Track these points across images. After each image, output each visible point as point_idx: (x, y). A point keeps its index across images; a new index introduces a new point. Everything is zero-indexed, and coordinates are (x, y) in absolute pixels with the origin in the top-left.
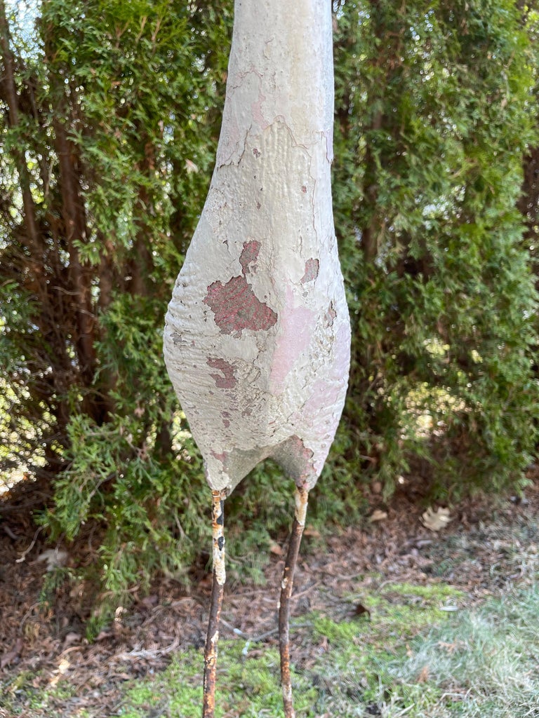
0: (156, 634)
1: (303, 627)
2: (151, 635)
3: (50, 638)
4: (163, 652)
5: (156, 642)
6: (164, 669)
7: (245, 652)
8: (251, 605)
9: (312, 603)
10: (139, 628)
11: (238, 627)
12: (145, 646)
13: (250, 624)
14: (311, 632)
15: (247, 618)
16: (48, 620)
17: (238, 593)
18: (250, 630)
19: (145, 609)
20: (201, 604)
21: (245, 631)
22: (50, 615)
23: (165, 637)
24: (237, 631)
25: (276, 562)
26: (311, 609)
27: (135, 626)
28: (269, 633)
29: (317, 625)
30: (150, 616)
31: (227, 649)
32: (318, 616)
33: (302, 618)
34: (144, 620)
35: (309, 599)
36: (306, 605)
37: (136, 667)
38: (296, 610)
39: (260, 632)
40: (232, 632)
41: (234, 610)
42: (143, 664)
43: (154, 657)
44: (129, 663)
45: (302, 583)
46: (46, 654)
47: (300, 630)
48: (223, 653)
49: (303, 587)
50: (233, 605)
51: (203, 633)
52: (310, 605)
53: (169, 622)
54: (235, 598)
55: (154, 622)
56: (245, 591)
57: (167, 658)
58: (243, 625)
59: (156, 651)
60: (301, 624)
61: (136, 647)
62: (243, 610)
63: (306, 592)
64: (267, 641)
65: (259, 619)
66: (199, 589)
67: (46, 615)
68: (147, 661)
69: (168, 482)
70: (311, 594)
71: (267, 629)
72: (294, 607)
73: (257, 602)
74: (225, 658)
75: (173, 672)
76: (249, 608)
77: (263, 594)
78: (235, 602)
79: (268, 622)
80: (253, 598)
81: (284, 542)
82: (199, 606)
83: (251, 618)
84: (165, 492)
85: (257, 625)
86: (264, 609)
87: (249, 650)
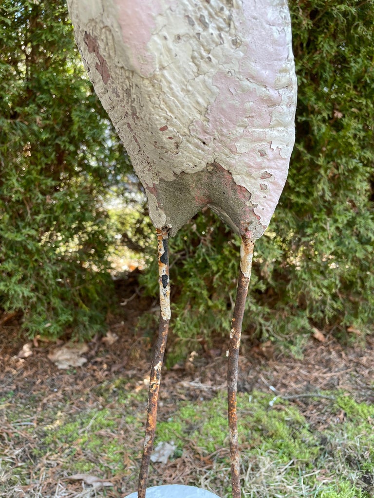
0: (213, 375)
1: (327, 399)
2: (209, 375)
3: (145, 360)
4: (214, 388)
5: (211, 380)
6: (209, 399)
7: (271, 403)
8: (289, 373)
9: (340, 383)
10: (203, 369)
11: (275, 386)
12: (202, 381)
13: (284, 386)
14: (332, 404)
15: (284, 381)
16: (147, 349)
17: (281, 362)
18: (283, 390)
19: (210, 357)
20: (251, 363)
21: (278, 389)
22: (149, 347)
23: (218, 378)
24: (272, 388)
25: (318, 346)
26: (338, 387)
27: (201, 366)
28: (297, 396)
29: (339, 400)
30: (213, 362)
31: (259, 398)
32: (343, 393)
33: (327, 392)
34: (208, 363)
35: (339, 379)
36: (336, 383)
37: (192, 393)
38: (325, 385)
39: (290, 394)
40: (268, 388)
41: (275, 373)
42: (198, 392)
43: (206, 390)
44: (188, 389)
45: (337, 366)
46: (140, 370)
47: (323, 400)
48: (255, 400)
49: (336, 370)
50: (275, 370)
51: (246, 383)
52: (338, 384)
53: (224, 369)
54: (278, 365)
55: (214, 367)
56: (287, 362)
57: (215, 393)
58: (279, 385)
59: (209, 387)
60: (325, 396)
61: (197, 380)
62: (281, 375)
63: (338, 374)
64: (294, 401)
65: (292, 384)
66: (252, 353)
67: (146, 346)
68: (201, 391)
69: (221, 264)
70: (342, 376)
71: (297, 393)
72: (325, 382)
73: (295, 371)
74: (256, 404)
75: (214, 404)
76: (287, 375)
77: (301, 368)
78: (277, 367)
79: (300, 388)
80: (292, 368)
81: (328, 333)
82: (249, 364)
83: (285, 382)
84: (218, 271)
85: (290, 388)
86: (299, 377)
87: (275, 404)
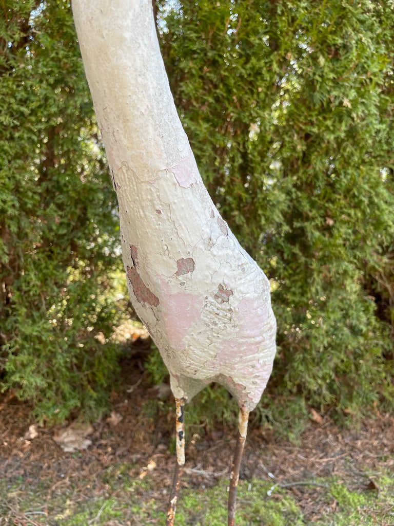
0: (215, 460)
1: (322, 487)
2: (211, 460)
3: (148, 444)
4: (216, 475)
5: (213, 466)
6: (211, 487)
7: (269, 493)
8: (288, 457)
9: (336, 469)
10: (205, 453)
11: (273, 472)
12: (204, 467)
13: (283, 472)
14: (326, 492)
15: (282, 467)
16: (150, 431)
17: (280, 445)
18: (281, 477)
19: (212, 440)
20: (251, 446)
21: (277, 476)
22: (153, 428)
23: (220, 464)
24: (270, 475)
25: (316, 428)
26: (333, 474)
27: (203, 450)
28: (294, 484)
29: (332, 489)
30: (214, 446)
31: (258, 487)
32: (336, 481)
33: (323, 479)
34: (209, 447)
35: (334, 465)
36: (331, 469)
37: (195, 480)
38: (322, 471)
39: (288, 481)
40: (267, 475)
41: (274, 458)
42: (200, 480)
43: (208, 476)
44: (191, 476)
45: (333, 451)
46: (144, 454)
47: (318, 489)
48: (254, 489)
49: (332, 454)
50: (274, 454)
51: (246, 469)
52: (333, 471)
53: (225, 454)
54: (277, 449)
55: (216, 451)
56: (286, 445)
57: (216, 479)
58: (277, 471)
59: (210, 473)
60: (320, 484)
61: (199, 465)
62: (280, 460)
63: (334, 459)
64: (291, 489)
65: (290, 470)
66: (252, 435)
67: (150, 427)
68: (203, 478)
70: (337, 461)
71: (294, 480)
72: (321, 468)
73: (293, 456)
74: (255, 493)
75: (216, 493)
76: (285, 459)
77: (299, 452)
78: (276, 452)
79: (298, 474)
80: (291, 452)
81: (326, 414)
82: (249, 448)
85: (288, 475)
86: (297, 463)
87: (273, 493)
